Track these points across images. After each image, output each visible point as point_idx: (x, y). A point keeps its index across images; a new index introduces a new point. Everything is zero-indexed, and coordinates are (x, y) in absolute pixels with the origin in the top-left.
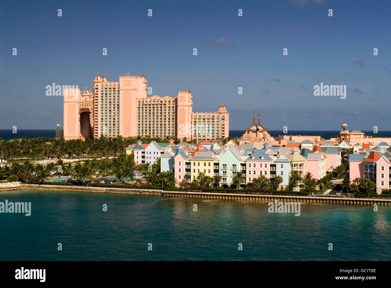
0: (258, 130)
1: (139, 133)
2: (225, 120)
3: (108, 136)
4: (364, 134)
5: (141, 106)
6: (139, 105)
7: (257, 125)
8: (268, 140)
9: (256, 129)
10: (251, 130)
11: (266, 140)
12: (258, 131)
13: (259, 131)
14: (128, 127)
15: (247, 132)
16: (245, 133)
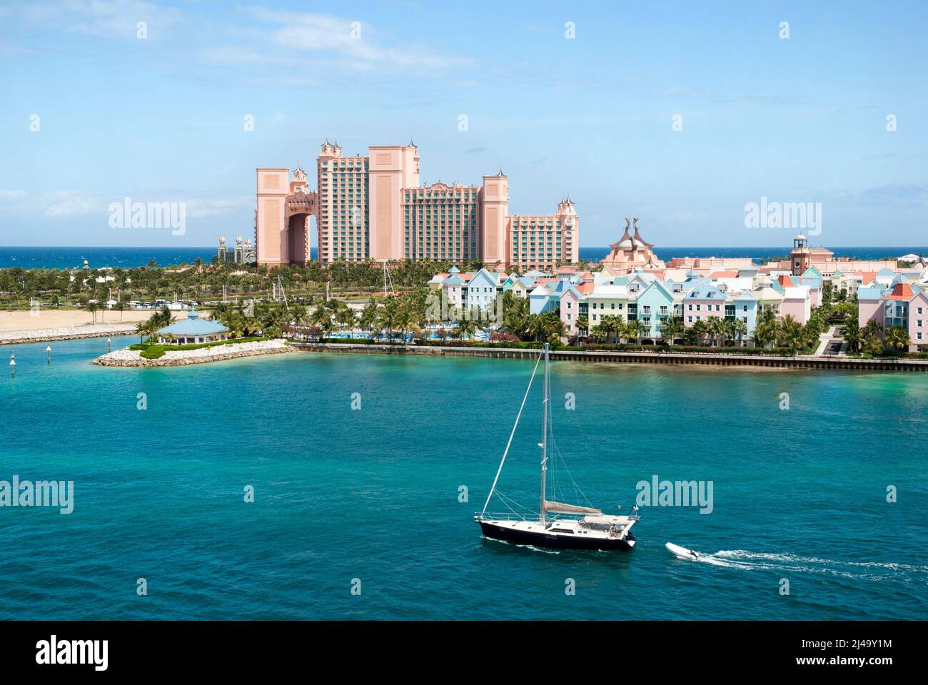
0: (634, 248)
1: (408, 255)
2: (572, 229)
3: (347, 260)
4: (832, 253)
5: (411, 203)
6: (408, 201)
7: (633, 238)
8: (657, 266)
9: (630, 245)
10: (621, 248)
11: (654, 266)
12: (636, 249)
13: (638, 249)
14: (386, 243)
15: (613, 252)
16: (609, 254)
